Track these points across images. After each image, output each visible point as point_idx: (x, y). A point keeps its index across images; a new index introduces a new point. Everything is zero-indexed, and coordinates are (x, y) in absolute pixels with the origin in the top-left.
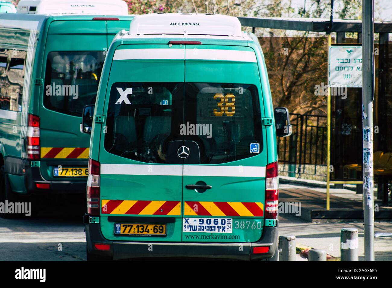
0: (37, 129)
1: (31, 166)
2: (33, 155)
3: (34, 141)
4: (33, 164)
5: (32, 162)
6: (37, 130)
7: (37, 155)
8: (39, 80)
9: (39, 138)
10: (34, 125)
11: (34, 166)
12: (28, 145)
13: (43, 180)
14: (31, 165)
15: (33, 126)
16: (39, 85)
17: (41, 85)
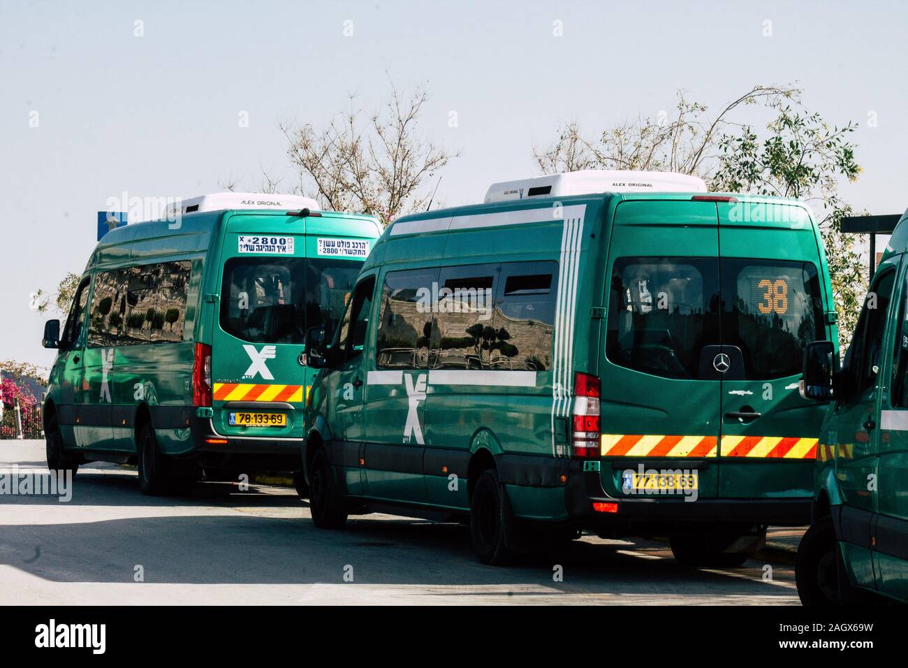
0: (595, 401)
1: (584, 470)
2: (587, 449)
3: (588, 423)
4: (588, 466)
5: (585, 462)
6: (593, 402)
7: (593, 449)
8: (600, 310)
9: (600, 417)
10: (589, 394)
11: (590, 469)
12: (574, 430)
13: (607, 497)
14: (585, 467)
15: (587, 396)
16: (599, 318)
17: (603, 318)
